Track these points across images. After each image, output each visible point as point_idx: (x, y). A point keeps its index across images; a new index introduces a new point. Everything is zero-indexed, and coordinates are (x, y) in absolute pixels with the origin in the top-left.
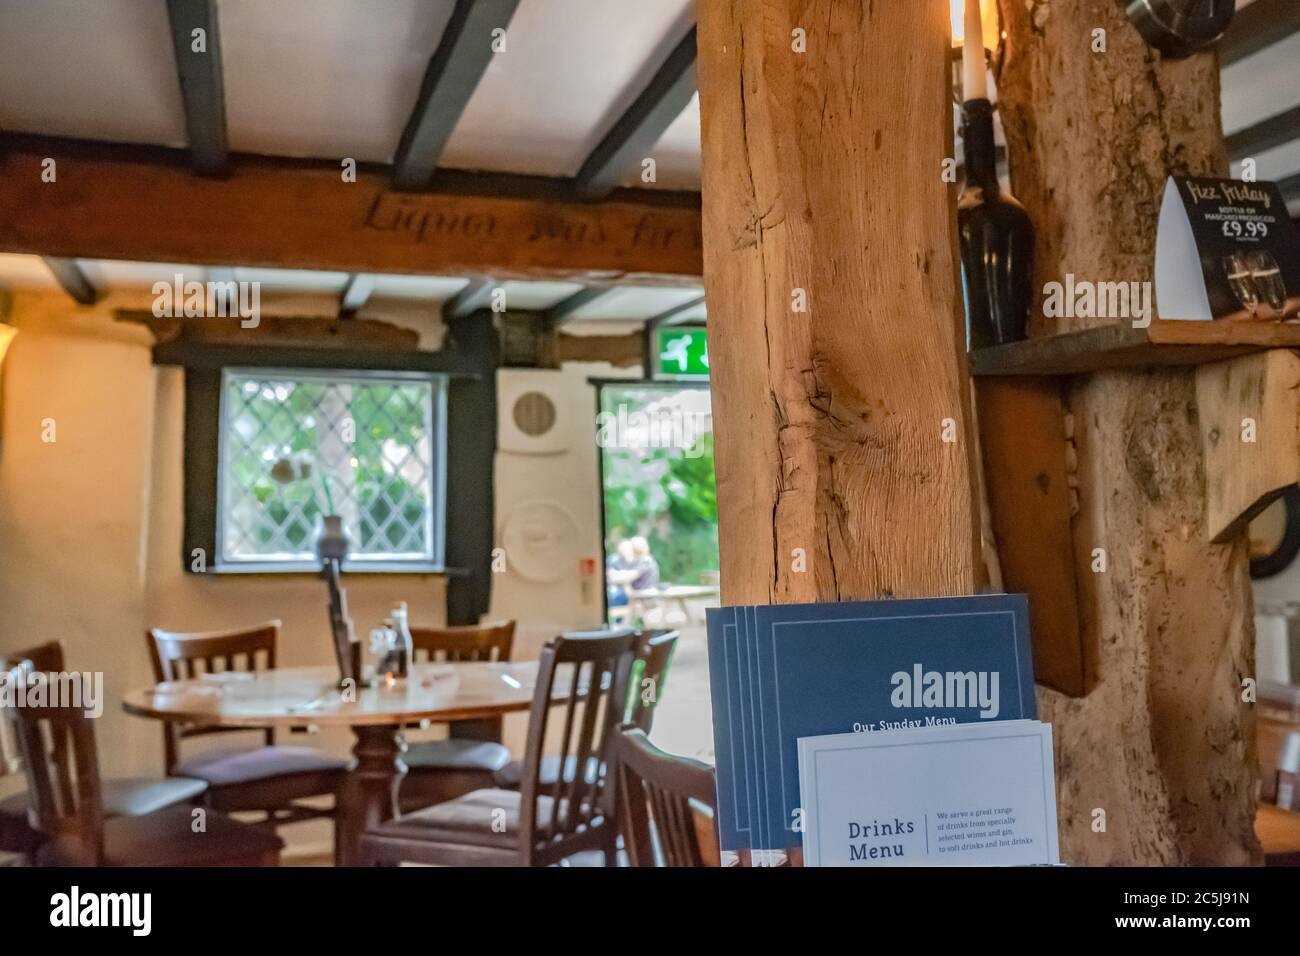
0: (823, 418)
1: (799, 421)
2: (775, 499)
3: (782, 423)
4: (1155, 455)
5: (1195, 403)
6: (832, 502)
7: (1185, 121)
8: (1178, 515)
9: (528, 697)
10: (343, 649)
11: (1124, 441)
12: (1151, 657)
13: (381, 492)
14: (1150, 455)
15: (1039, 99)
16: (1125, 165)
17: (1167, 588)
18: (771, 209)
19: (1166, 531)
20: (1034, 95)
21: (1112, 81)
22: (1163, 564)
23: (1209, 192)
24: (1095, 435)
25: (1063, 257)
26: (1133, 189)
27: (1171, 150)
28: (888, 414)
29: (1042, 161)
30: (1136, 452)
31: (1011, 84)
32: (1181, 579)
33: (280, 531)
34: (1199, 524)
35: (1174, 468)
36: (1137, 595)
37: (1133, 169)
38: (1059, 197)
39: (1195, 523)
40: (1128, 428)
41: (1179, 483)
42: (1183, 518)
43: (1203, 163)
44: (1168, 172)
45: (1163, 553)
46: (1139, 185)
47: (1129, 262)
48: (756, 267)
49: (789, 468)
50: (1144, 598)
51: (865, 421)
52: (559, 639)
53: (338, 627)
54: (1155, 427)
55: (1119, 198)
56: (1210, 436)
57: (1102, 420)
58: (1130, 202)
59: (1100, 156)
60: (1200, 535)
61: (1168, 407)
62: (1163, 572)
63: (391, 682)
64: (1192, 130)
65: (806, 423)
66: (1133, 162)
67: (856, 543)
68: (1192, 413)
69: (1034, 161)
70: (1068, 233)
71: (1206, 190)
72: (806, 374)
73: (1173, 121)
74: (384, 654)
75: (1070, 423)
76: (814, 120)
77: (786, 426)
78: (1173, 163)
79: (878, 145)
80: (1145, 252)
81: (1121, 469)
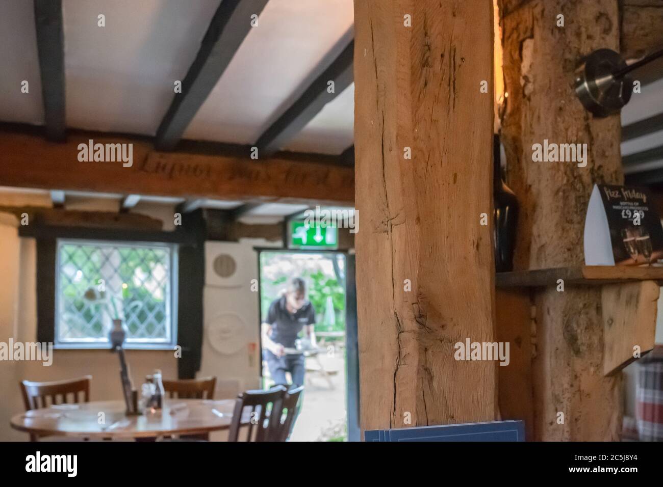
0: (422, 328)
1: (410, 329)
2: (395, 369)
3: (400, 330)
4: (579, 331)
5: (601, 304)
6: (426, 372)
7: (604, 153)
8: (589, 362)
9: (228, 422)
10: (129, 394)
11: (563, 323)
12: (571, 434)
13: (143, 307)
14: (576, 331)
15: (525, 135)
16: (570, 175)
17: (581, 399)
18: (397, 215)
19: (582, 370)
20: (523, 134)
21: (567, 130)
22: (580, 386)
23: (615, 194)
24: (548, 319)
25: (535, 223)
26: (575, 189)
27: (596, 168)
28: (455, 325)
29: (525, 169)
30: (569, 329)
31: (510, 125)
32: (588, 395)
33: (90, 326)
34: (599, 366)
35: (588, 338)
36: (565, 402)
37: (575, 178)
38: (534, 190)
39: (597, 366)
40: (565, 316)
41: (590, 346)
42: (591, 363)
43: (612, 175)
44: (594, 181)
45: (580, 381)
46: (578, 187)
47: (570, 228)
48: (387, 244)
49: (403, 354)
50: (569, 404)
51: (443, 329)
52: (245, 394)
53: (125, 383)
54: (579, 316)
55: (567, 194)
56: (608, 322)
57: (551, 311)
58: (572, 196)
59: (559, 170)
60: (599, 372)
61: (587, 306)
62: (579, 390)
63: (153, 411)
64: (607, 157)
65: (413, 331)
66: (575, 174)
67: (437, 392)
68: (599, 309)
69: (520, 169)
70: (538, 210)
71: (614, 193)
72: (414, 305)
73: (597, 152)
74: (149, 396)
75: (534, 310)
76: (423, 168)
77: (403, 332)
78: (596, 175)
79: (455, 182)
80: (579, 223)
81: (561, 337)
